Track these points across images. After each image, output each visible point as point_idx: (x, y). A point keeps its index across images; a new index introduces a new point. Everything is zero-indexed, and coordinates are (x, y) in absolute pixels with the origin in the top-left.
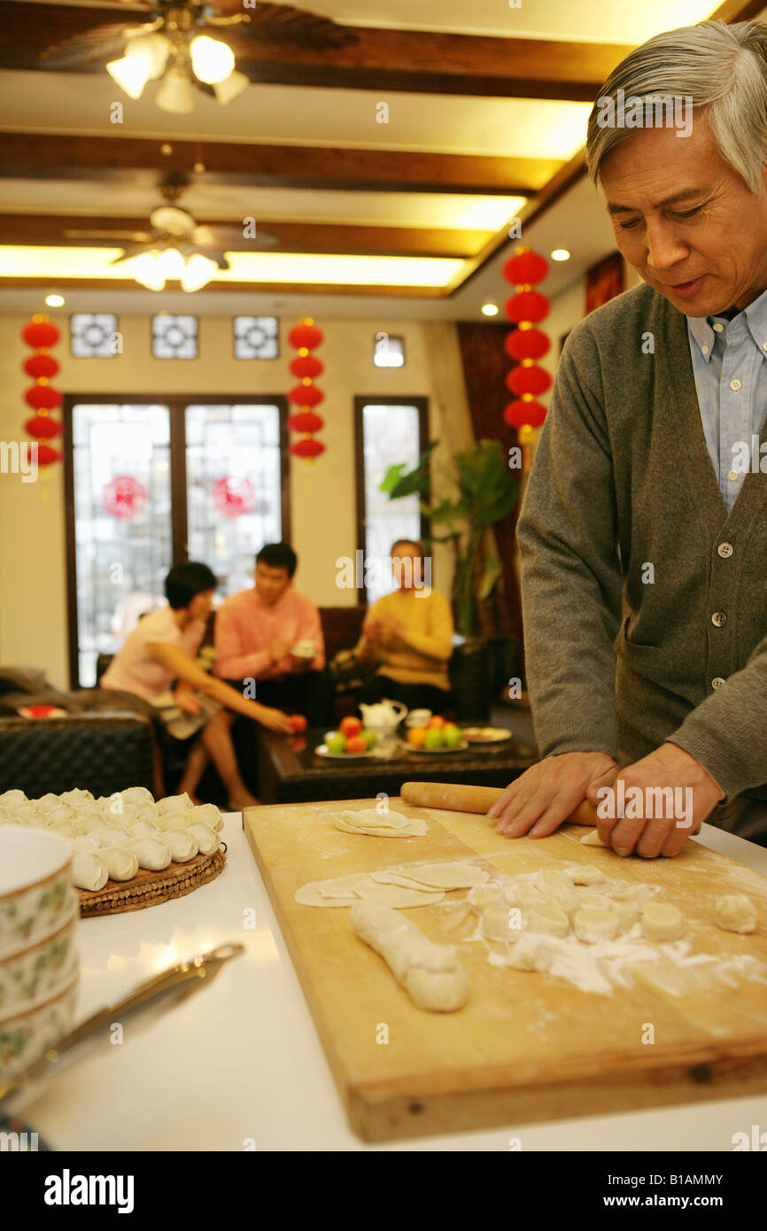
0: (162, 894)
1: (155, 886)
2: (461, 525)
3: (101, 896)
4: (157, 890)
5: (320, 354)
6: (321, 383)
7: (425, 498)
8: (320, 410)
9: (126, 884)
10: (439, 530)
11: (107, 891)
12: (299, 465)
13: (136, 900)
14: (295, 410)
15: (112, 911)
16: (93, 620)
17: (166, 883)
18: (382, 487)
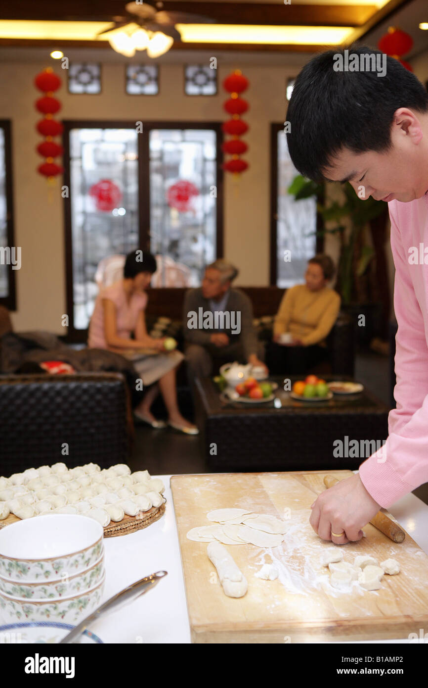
0: (135, 528)
1: (132, 524)
2: (346, 221)
3: (107, 529)
4: (132, 526)
5: (246, 96)
6: (246, 118)
7: (321, 201)
8: (246, 138)
9: (118, 523)
10: (330, 225)
11: (110, 527)
12: (230, 179)
13: (123, 531)
14: (228, 138)
15: (112, 536)
16: (83, 270)
17: (137, 523)
18: (290, 191)
